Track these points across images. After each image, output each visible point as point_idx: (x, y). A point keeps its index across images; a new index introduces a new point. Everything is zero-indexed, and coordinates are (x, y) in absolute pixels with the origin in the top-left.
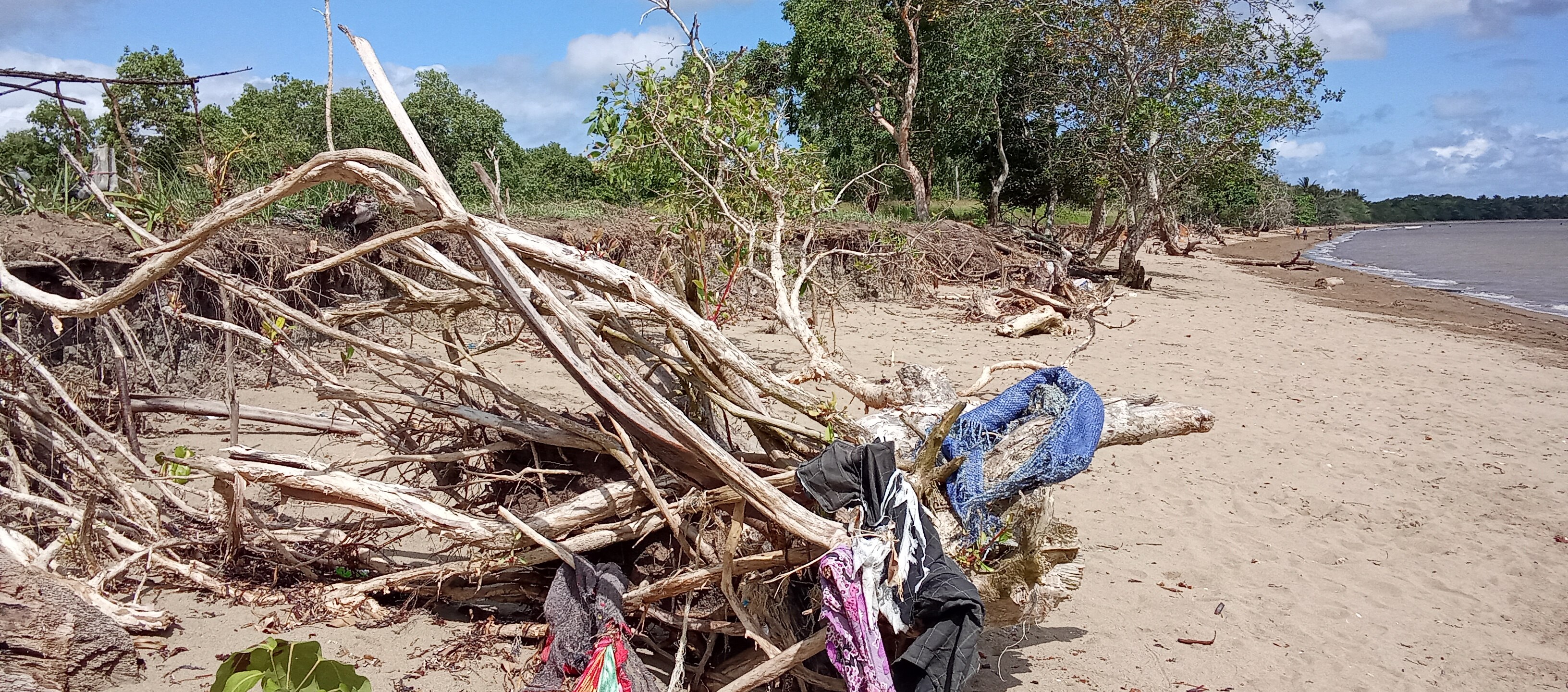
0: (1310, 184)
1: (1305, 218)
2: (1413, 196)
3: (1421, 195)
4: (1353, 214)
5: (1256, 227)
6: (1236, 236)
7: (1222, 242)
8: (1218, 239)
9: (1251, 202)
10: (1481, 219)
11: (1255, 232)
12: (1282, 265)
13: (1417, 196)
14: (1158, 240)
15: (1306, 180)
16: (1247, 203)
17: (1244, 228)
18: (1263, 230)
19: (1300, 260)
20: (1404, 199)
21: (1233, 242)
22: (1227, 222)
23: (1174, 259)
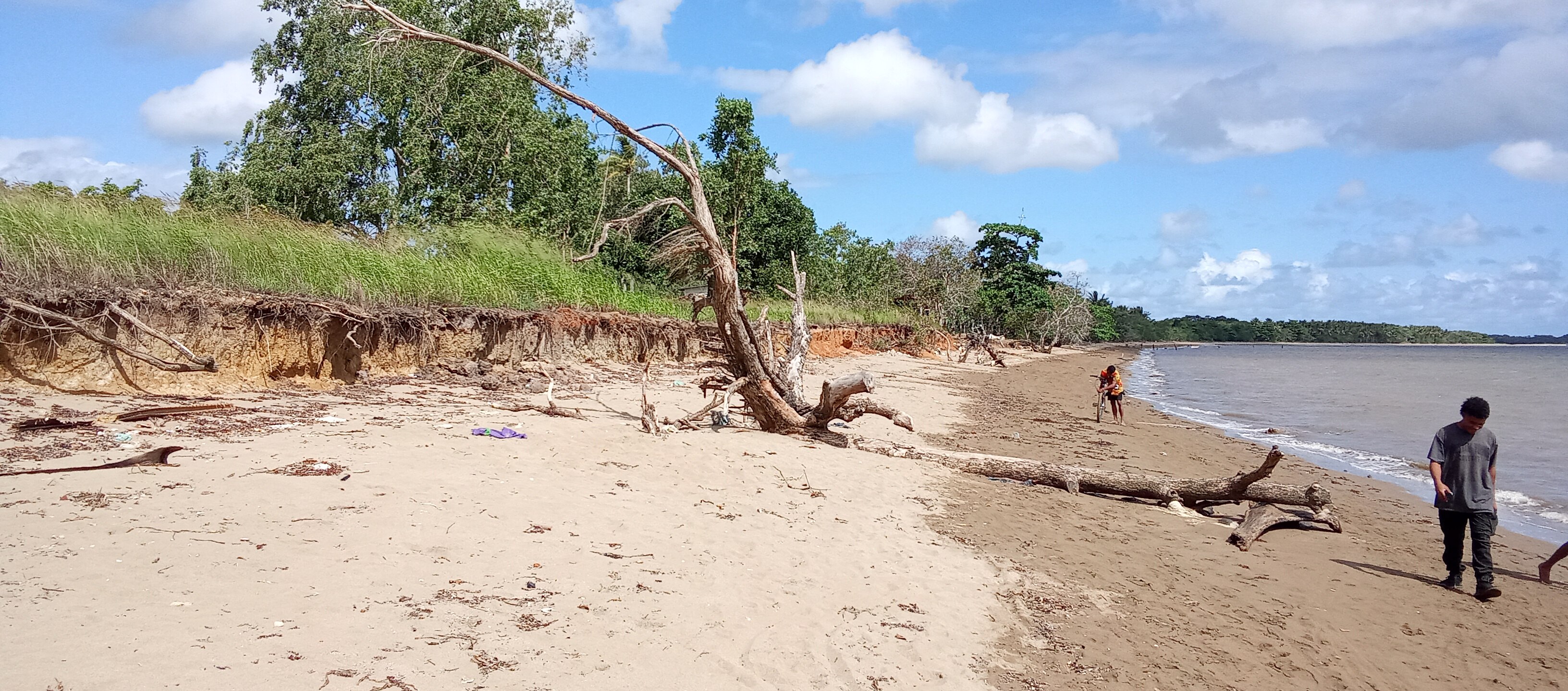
0: (1099, 297)
1: (1103, 332)
2: (1190, 317)
3: (1198, 316)
4: (1141, 331)
5: (1048, 341)
6: (1022, 351)
7: (999, 362)
8: (994, 356)
9: (1043, 305)
10: (1255, 340)
11: (1047, 348)
12: (1189, 500)
13: (1194, 317)
14: (722, 373)
15: (1095, 293)
16: (1038, 306)
17: (1034, 341)
18: (1056, 345)
19: (1267, 485)
20: (1182, 319)
21: (1016, 361)
22: (1012, 333)
23: (774, 440)
